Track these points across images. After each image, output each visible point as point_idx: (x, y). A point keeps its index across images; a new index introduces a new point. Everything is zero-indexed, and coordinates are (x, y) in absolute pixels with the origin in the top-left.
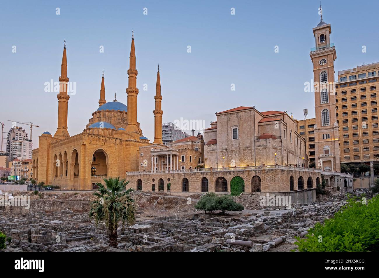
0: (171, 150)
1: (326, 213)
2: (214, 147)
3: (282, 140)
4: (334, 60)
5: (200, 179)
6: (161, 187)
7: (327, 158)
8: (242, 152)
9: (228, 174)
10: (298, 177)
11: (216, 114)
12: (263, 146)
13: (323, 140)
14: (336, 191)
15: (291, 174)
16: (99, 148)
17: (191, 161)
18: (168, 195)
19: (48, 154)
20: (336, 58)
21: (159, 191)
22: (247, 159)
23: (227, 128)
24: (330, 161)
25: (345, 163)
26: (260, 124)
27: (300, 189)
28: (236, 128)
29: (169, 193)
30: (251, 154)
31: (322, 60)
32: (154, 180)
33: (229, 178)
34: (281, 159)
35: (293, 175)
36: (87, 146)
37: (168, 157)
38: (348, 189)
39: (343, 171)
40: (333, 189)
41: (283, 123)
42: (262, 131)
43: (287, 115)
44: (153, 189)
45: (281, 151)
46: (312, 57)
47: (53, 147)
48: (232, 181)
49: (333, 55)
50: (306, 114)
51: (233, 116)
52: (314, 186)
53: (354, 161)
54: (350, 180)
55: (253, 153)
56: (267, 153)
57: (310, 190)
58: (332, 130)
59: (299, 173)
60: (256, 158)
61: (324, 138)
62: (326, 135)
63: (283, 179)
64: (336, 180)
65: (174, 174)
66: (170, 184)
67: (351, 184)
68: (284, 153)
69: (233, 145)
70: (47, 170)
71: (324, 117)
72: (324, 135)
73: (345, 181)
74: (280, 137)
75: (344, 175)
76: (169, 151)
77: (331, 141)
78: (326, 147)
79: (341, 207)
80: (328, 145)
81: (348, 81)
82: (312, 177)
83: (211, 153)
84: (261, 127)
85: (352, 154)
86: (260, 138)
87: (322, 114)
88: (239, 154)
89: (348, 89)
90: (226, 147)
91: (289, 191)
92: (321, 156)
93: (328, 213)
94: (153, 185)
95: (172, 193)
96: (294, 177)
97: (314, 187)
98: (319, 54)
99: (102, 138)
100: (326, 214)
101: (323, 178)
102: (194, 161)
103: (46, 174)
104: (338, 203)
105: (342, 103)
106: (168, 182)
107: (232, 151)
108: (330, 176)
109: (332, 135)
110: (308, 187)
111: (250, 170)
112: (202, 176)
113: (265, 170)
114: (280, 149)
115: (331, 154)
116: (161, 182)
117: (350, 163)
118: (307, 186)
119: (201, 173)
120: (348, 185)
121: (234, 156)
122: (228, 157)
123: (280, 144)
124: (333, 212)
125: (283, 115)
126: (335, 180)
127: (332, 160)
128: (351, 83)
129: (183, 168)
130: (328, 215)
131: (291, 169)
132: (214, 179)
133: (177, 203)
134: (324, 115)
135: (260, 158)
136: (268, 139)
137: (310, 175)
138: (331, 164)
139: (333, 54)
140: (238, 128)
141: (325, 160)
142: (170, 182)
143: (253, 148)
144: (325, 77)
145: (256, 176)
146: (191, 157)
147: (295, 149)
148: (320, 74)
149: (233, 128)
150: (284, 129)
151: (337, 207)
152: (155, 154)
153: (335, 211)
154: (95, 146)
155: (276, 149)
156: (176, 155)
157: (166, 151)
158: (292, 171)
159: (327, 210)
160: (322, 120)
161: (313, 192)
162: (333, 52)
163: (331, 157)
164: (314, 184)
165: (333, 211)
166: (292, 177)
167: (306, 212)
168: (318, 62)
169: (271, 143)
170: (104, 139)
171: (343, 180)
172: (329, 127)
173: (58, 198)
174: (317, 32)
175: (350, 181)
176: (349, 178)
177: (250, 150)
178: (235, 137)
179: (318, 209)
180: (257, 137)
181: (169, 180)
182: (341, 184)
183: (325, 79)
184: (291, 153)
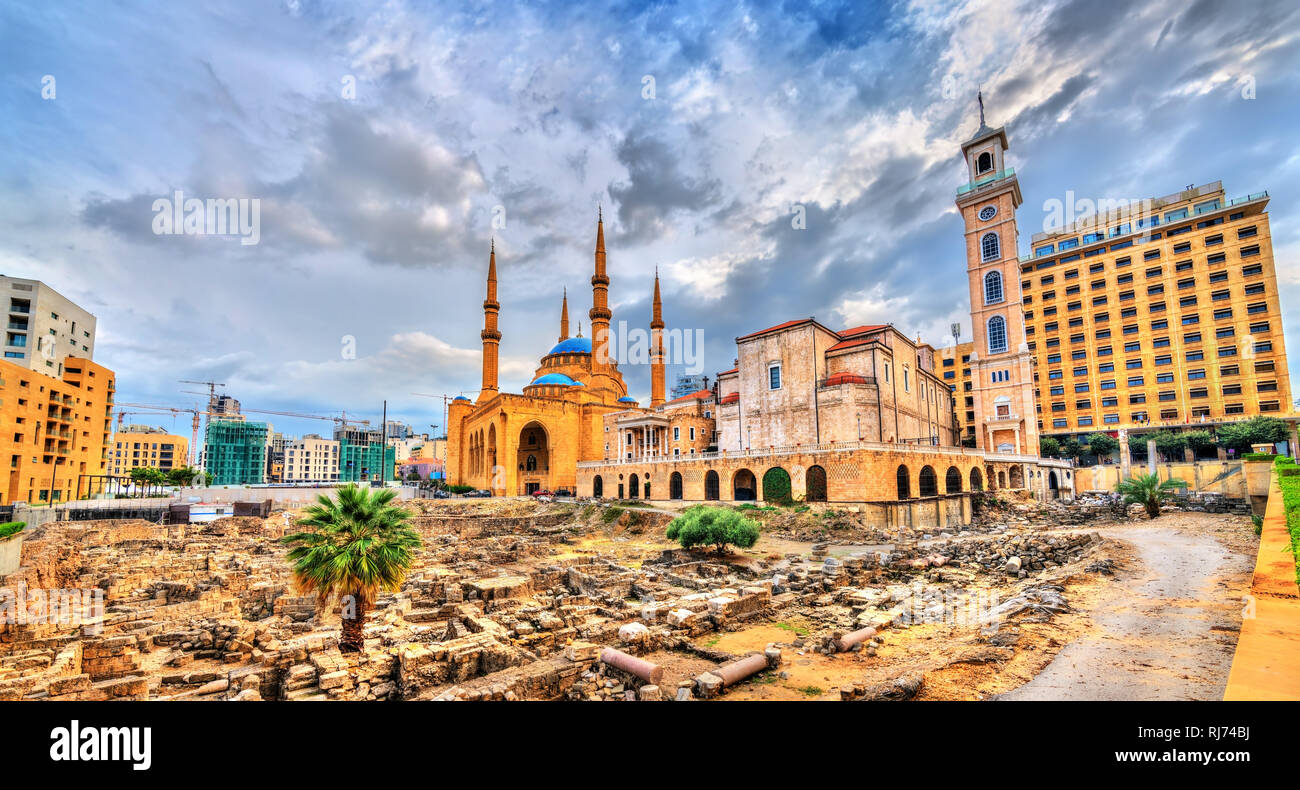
0: (652, 418)
1: (975, 560)
2: (735, 408)
3: (880, 385)
4: (1016, 207)
5: (704, 475)
6: (634, 491)
7: (1002, 423)
8: (790, 414)
9: (757, 463)
10: (921, 467)
11: (737, 339)
12: (834, 399)
13: (992, 385)
14: (1025, 498)
15: (901, 461)
16: (532, 418)
17: (692, 438)
18: (645, 505)
19: (462, 434)
20: (1021, 201)
21: (631, 497)
22: (800, 431)
23: (759, 368)
24: (1012, 431)
25: (1054, 436)
26: (829, 354)
27: (926, 495)
28: (776, 365)
29: (647, 502)
30: (810, 419)
31: (985, 210)
32: (621, 477)
33: (759, 472)
34: (878, 427)
35: (907, 462)
36: (510, 417)
37: (645, 430)
38: (1061, 493)
39: (1047, 451)
40: (1017, 493)
41: (881, 349)
42: (833, 368)
43: (893, 330)
44: (621, 494)
45: (876, 409)
46: (962, 206)
47: (470, 421)
48: (767, 477)
49: (1013, 196)
50: (956, 334)
51: (769, 341)
52: (966, 486)
53: (1076, 430)
54: (1064, 472)
55: (814, 417)
56: (842, 414)
57: (955, 498)
58: (1015, 361)
59: (924, 458)
60: (820, 426)
61: (994, 381)
62: (1000, 373)
63: (877, 474)
64: (1026, 472)
65: (656, 465)
66: (649, 484)
67: (1069, 483)
68: (887, 415)
69: (769, 403)
70: (461, 461)
71: (995, 334)
72: (994, 374)
73: (1053, 478)
74: (875, 378)
75: (1050, 462)
76: (647, 419)
77: (1013, 386)
78: (1002, 400)
79: (1017, 546)
80: (1005, 395)
81: (1057, 252)
82: (960, 466)
83: (728, 420)
84: (832, 360)
85: (1072, 415)
86: (827, 383)
87: (988, 328)
88: (783, 419)
89: (1058, 271)
90: (758, 407)
91: (896, 499)
92: (988, 420)
93: (979, 559)
94: (621, 487)
95: (653, 503)
96: (910, 467)
97: (964, 490)
98: (977, 197)
99: (537, 401)
100: (972, 564)
101: (990, 470)
102: (700, 438)
103: (458, 469)
104: (1010, 536)
105: (1042, 303)
106: (646, 481)
107: (770, 414)
108: (1010, 465)
109: (1015, 372)
110: (949, 490)
111: (802, 452)
112: (706, 468)
113: (834, 453)
114: (874, 405)
115: (1013, 414)
116: (634, 480)
117: (1068, 435)
118: (945, 487)
119: (706, 462)
120: (1059, 485)
121: (774, 424)
122: (762, 427)
123: (875, 396)
124: (993, 560)
125: (884, 331)
126: (1022, 474)
127: (1016, 427)
128: (1065, 259)
129: (677, 452)
130: (978, 567)
131: (899, 450)
132: (730, 474)
133: (653, 523)
134: (994, 330)
135: (828, 427)
136: (844, 386)
137: (955, 463)
138: (1014, 437)
139: (1012, 192)
140: (779, 365)
141: (999, 427)
142: (650, 480)
143: (813, 406)
144: (993, 245)
145: (815, 466)
146: (692, 429)
147: (919, 406)
148: (981, 240)
149: (769, 368)
150: (886, 362)
151: (1007, 546)
152: (623, 426)
153: (1000, 557)
154: (524, 416)
155: (865, 404)
156: (663, 428)
157: (640, 420)
158: (904, 455)
159: (978, 552)
160: (989, 341)
161: (962, 502)
162: (1012, 189)
163: (1015, 421)
164: (964, 482)
165: (994, 556)
166: (903, 469)
167: (922, 553)
168: (976, 215)
169: (849, 394)
170: (541, 402)
171: (1045, 474)
172: (1006, 355)
173: (449, 512)
174: (970, 151)
175: (1065, 475)
176: (1061, 468)
177: (807, 409)
178: (775, 385)
179: (956, 548)
180: (821, 381)
181: (647, 476)
182: (1041, 484)
183: (993, 250)
184: (906, 413)
